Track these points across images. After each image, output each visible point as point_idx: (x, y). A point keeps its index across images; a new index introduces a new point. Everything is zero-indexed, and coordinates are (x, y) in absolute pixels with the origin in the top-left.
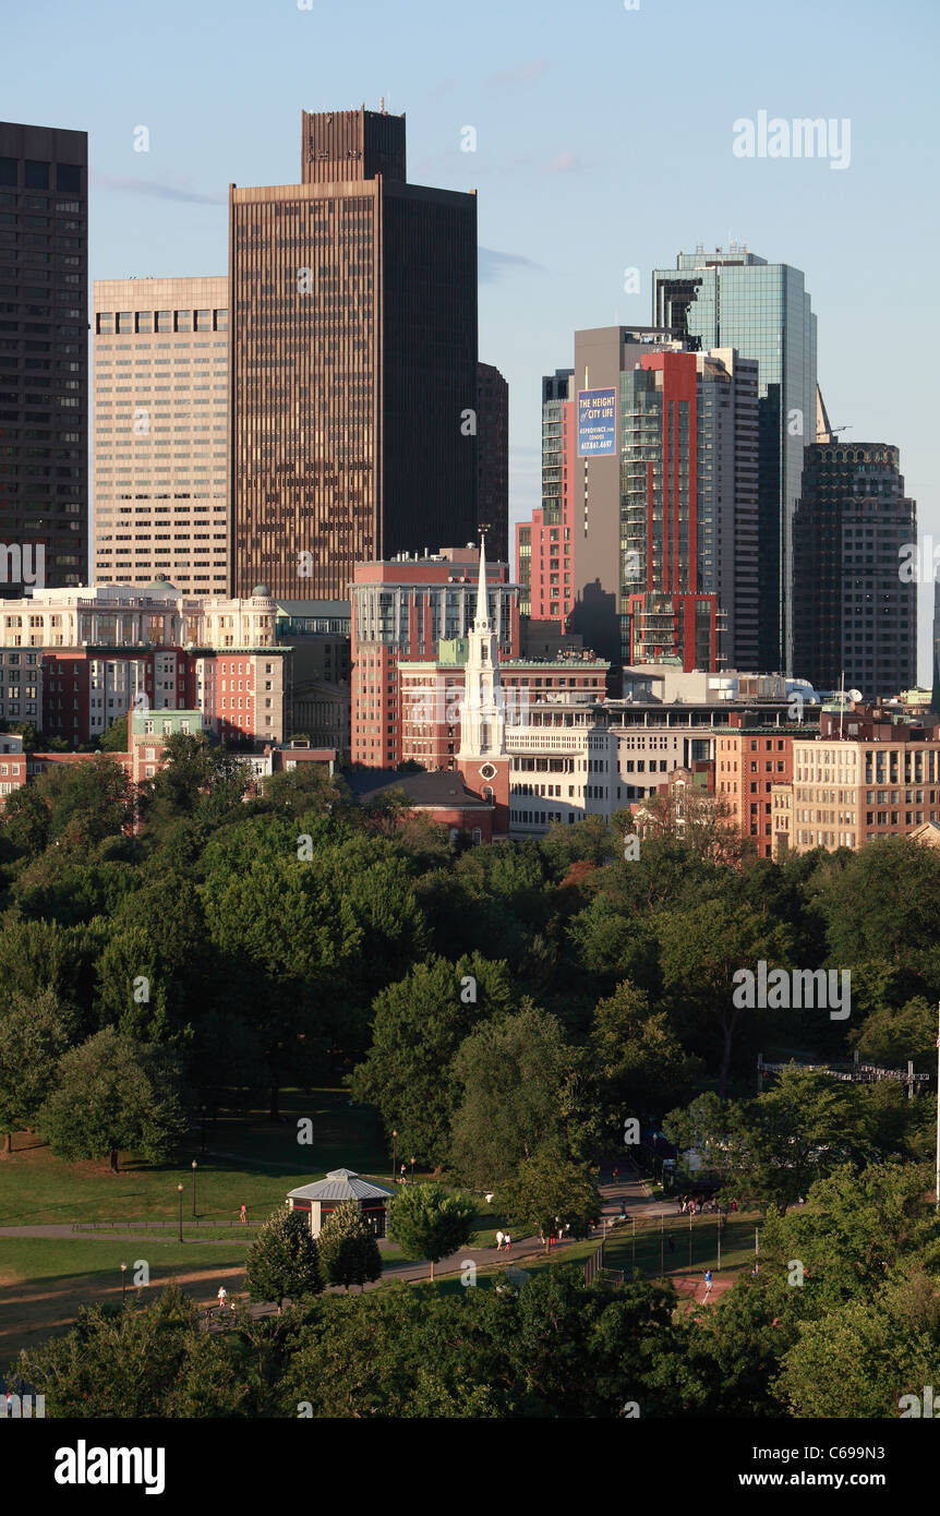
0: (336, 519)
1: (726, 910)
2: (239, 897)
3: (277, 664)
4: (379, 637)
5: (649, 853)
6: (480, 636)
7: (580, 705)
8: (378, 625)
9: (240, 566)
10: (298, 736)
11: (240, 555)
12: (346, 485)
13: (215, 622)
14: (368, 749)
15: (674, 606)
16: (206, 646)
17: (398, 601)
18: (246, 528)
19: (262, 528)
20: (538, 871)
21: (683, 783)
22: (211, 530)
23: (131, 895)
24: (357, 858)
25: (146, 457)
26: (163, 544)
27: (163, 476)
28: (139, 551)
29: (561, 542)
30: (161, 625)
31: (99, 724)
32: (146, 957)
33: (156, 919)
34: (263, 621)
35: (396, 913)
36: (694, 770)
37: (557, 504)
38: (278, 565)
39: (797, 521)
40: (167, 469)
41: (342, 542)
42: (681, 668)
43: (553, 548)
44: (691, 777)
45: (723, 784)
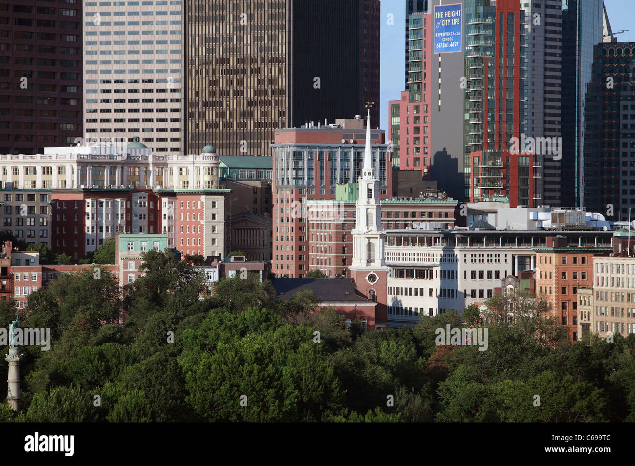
0: (259, 98)
1: (556, 379)
2: (209, 368)
3: (220, 201)
4: (292, 182)
5: (496, 337)
6: (367, 181)
7: (437, 231)
8: (292, 173)
9: (190, 131)
10: (235, 252)
11: (190, 123)
12: (266, 74)
13: (176, 171)
14: (285, 262)
15: (503, 160)
16: (169, 189)
17: (306, 157)
18: (195, 104)
19: (206, 104)
20: (413, 349)
21: (512, 287)
22: (169, 105)
23: (130, 367)
24: (287, 340)
25: (121, 53)
26: (134, 116)
27: (134, 67)
28: (117, 121)
29: (421, 115)
30: (137, 174)
31: (93, 244)
32: (144, 411)
33: (150, 385)
34: (210, 171)
35: (320, 379)
36: (520, 278)
37: (419, 87)
38: (217, 131)
39: (587, 100)
40: (137, 62)
41: (264, 114)
42: (508, 205)
43: (416, 119)
44: (518, 283)
45: (541, 287)
